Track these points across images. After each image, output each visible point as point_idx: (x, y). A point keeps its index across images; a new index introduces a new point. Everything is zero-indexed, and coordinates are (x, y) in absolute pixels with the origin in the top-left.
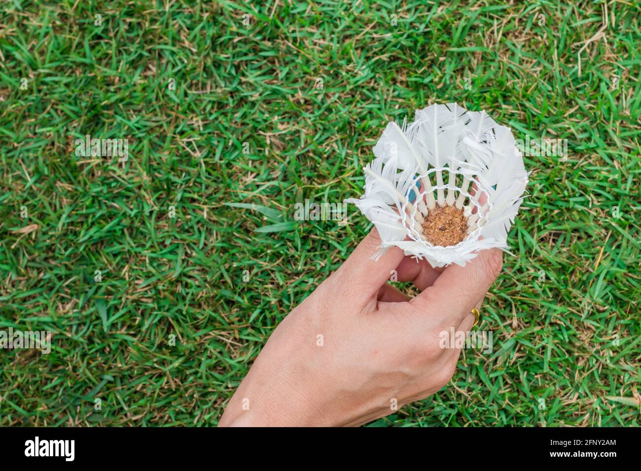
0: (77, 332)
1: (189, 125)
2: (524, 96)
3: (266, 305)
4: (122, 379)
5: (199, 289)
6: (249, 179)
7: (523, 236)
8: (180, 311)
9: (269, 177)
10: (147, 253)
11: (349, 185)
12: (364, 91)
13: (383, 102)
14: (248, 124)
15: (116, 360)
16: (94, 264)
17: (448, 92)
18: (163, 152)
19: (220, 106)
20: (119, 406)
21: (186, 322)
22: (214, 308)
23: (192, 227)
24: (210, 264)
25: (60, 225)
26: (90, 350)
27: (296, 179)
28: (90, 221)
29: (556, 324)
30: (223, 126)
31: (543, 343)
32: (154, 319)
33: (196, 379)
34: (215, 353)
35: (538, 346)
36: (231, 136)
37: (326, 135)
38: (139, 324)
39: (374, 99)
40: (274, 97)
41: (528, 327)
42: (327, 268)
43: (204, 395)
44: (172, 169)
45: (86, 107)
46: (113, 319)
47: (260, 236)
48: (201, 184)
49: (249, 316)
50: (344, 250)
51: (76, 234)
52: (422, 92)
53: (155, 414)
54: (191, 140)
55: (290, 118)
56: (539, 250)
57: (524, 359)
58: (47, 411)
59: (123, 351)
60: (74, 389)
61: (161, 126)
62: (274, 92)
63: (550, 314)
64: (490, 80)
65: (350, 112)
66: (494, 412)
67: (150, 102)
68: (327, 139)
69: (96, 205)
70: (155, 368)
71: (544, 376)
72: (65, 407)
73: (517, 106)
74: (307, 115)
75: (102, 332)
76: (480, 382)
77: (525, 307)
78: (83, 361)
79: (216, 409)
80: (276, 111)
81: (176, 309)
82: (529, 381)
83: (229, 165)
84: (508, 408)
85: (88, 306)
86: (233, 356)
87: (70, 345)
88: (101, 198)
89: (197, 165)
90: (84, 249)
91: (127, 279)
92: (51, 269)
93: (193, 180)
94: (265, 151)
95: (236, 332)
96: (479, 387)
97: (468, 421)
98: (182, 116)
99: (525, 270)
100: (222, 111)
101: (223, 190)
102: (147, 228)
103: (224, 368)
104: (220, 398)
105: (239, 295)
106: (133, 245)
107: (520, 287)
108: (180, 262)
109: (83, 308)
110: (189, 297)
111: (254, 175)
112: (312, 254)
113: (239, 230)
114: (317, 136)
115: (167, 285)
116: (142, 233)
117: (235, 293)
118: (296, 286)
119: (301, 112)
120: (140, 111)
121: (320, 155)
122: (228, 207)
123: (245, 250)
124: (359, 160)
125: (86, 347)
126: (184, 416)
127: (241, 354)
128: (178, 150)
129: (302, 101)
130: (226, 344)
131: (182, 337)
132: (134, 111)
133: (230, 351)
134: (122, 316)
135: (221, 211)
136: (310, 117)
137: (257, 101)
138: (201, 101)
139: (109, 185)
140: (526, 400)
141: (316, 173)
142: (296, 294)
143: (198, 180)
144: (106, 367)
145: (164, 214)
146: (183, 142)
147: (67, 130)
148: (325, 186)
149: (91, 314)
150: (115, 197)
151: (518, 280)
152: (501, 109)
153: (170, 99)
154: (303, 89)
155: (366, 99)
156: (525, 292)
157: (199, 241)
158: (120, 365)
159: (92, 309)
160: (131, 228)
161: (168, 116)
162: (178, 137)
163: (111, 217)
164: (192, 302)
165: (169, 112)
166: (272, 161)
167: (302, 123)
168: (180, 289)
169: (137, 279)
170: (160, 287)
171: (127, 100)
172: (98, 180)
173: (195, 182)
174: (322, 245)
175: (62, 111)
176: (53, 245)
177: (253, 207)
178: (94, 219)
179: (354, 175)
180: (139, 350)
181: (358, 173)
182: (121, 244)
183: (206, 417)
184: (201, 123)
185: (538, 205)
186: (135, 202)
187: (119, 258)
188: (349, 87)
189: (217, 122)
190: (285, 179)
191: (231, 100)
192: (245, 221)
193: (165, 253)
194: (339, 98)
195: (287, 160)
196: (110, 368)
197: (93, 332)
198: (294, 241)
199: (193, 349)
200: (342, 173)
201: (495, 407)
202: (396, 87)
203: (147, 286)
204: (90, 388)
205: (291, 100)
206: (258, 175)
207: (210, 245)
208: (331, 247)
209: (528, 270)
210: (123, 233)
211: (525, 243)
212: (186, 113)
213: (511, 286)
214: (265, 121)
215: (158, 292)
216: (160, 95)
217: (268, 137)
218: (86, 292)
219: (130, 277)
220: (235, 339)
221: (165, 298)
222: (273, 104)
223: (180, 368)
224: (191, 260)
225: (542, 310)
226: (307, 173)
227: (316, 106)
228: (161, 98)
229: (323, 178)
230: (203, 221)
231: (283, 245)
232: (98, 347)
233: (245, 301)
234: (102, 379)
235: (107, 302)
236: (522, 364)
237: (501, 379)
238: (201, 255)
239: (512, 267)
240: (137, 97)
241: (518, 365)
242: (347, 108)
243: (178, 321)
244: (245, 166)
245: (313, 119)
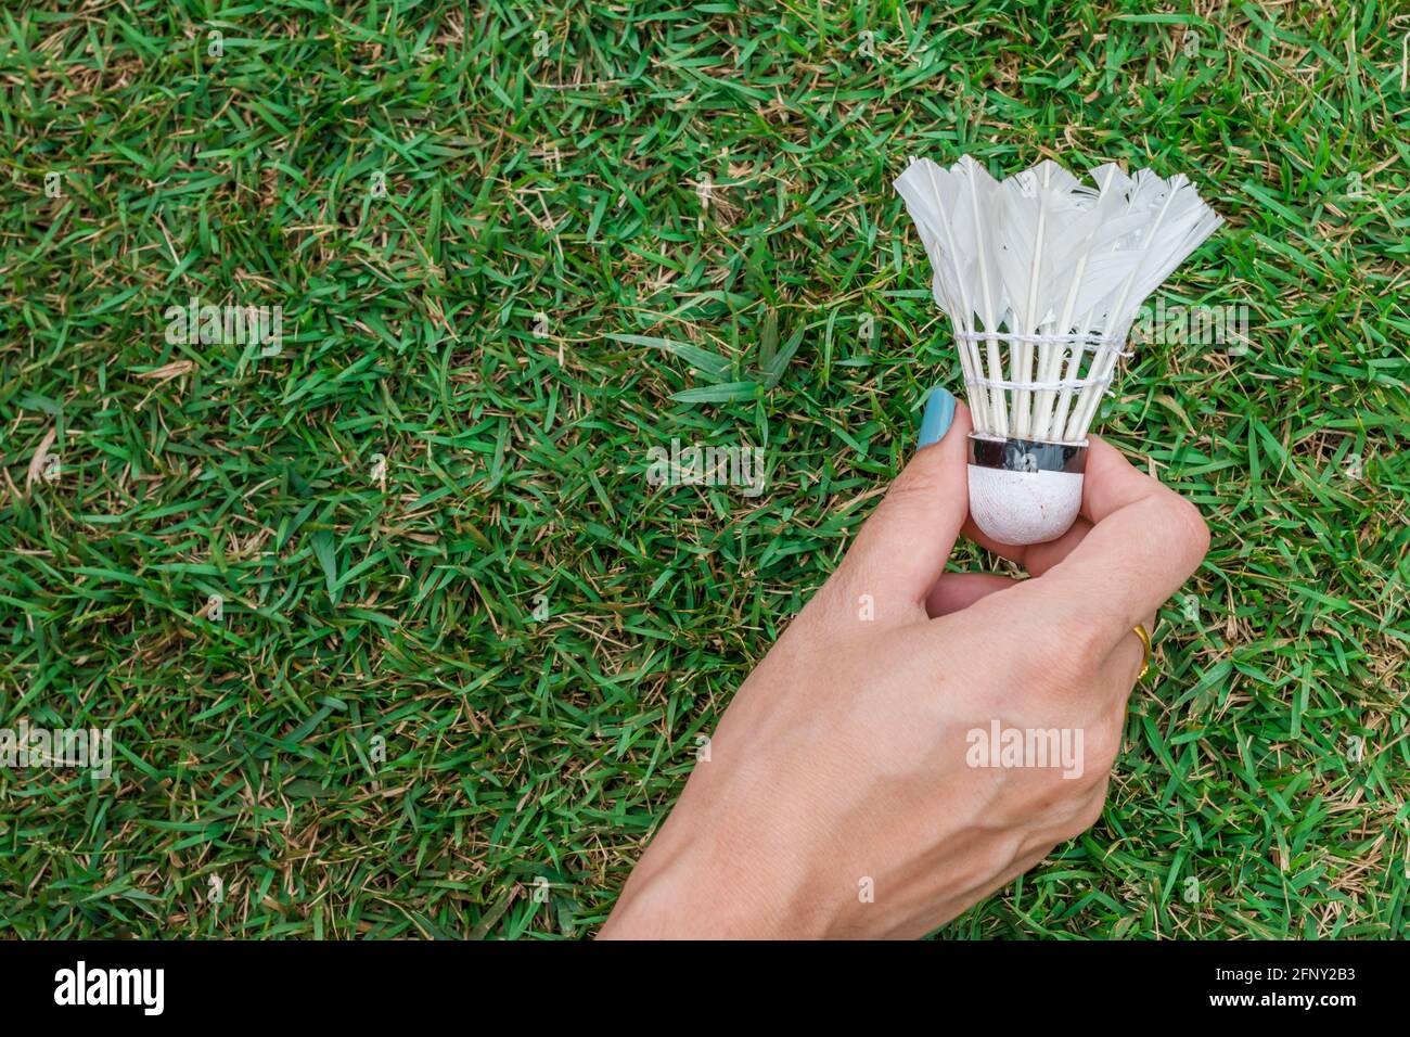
0: (269, 601)
1: (531, 158)
2: (1277, 129)
3: (684, 562)
4: (364, 706)
5: (539, 520)
6: (660, 284)
7: (1259, 437)
8: (497, 567)
9: (705, 282)
10: (429, 436)
11: (882, 307)
12: (924, 100)
13: (963, 129)
14: (662, 162)
15: (351, 665)
16: (312, 454)
17: (1110, 110)
18: (472, 215)
19: (603, 119)
20: (356, 766)
21: (510, 591)
22: (571, 563)
23: (530, 384)
24: (565, 466)
25: (242, 365)
26: (296, 640)
27: (766, 289)
28: (307, 358)
29: (1322, 633)
30: (607, 164)
31: (1293, 676)
32: (439, 581)
33: (525, 714)
34: (570, 661)
35: (1280, 682)
36: (623, 186)
37: (834, 194)
38: (405, 589)
39: (945, 120)
40: (724, 104)
41: (1259, 638)
42: (823, 487)
43: (541, 751)
44: (491, 254)
45: (307, 110)
46: (348, 576)
47: (679, 410)
48: (553, 289)
49: (648, 584)
50: (862, 450)
51: (276, 386)
52: (1051, 110)
53: (435, 787)
54: (536, 191)
55: (756, 153)
56: (1294, 471)
57: (1248, 708)
58: (199, 769)
59: (367, 647)
60: (257, 724)
61: (470, 158)
62: (724, 93)
63: (1310, 612)
64: (1203, 89)
65: (890, 147)
66: (1176, 822)
67: (449, 102)
68: (836, 203)
69: (322, 323)
70: (438, 687)
71: (1290, 747)
72: (238, 762)
73: (1261, 148)
74: (794, 148)
75: (324, 603)
76: (1149, 752)
77: (1257, 593)
78: (280, 664)
79: (565, 782)
80: (726, 136)
81: (486, 560)
82: (1256, 756)
83: (616, 250)
84: (1208, 814)
85: (296, 545)
86: (607, 670)
87: (253, 629)
88: (332, 311)
89: (546, 247)
90: (293, 421)
91: (383, 490)
92: (218, 460)
93: (535, 279)
94: (696, 223)
95: (618, 616)
96: (1146, 764)
97: (1118, 837)
98: (517, 138)
99: (1259, 513)
100: (605, 130)
101: (601, 306)
102: (430, 380)
103: (588, 696)
104: (574, 760)
105: (628, 537)
106: (398, 415)
107: (1247, 548)
108: (499, 458)
109: (284, 549)
110: (518, 537)
111: (670, 275)
112: (793, 455)
113: (631, 394)
114: (814, 197)
115: (469, 508)
116: (418, 391)
117: (620, 532)
118: (753, 523)
119: (779, 142)
120: (424, 123)
121: (819, 239)
122: (610, 343)
123: (645, 439)
124: (904, 254)
125: (288, 633)
126: (496, 795)
127: (626, 666)
128: (506, 212)
129: (784, 117)
130: (594, 643)
131: (499, 623)
132: (413, 122)
133: (601, 659)
134: (371, 570)
135: (595, 351)
136: (798, 154)
137: (685, 111)
138: (560, 107)
139: (351, 282)
140: (1249, 798)
141: (808, 278)
142: (753, 541)
143: (547, 281)
144: (330, 678)
145: (469, 352)
146: (518, 195)
147: (264, 157)
148: (828, 306)
149: (302, 563)
150: (365, 310)
151: (1243, 535)
152: (1226, 154)
153: (493, 99)
154: (787, 90)
155: (926, 118)
156: (1255, 562)
157: (544, 414)
158: (360, 677)
159: (304, 553)
160: (395, 380)
161: (487, 136)
162: (508, 184)
163: (354, 352)
164: (523, 548)
165: (490, 128)
166: (711, 247)
167: (782, 166)
168: (498, 516)
169: (406, 491)
170: (456, 512)
171: (399, 97)
172: (327, 270)
173: (540, 284)
174: (814, 436)
175: (254, 115)
176: (225, 407)
177: (666, 344)
178: (315, 357)
179: (893, 286)
180: (404, 647)
181: (901, 281)
182: (373, 413)
183: (545, 800)
184: (557, 156)
185: (1297, 371)
186: (406, 323)
187: (367, 443)
188: (889, 92)
189: (594, 155)
190: (738, 288)
191: (627, 107)
192: (648, 375)
193: (469, 438)
194: (867, 114)
195: (746, 245)
196: (338, 682)
197: (304, 602)
198: (754, 425)
199: (521, 650)
200: (866, 281)
201: (1179, 811)
202: (993, 96)
203: (424, 509)
204: (294, 723)
205: (761, 112)
206: (679, 275)
207: (568, 426)
208: (834, 443)
209: (1265, 513)
210: (378, 388)
211: (1262, 454)
212: (526, 130)
213: (1227, 546)
214: (702, 157)
215: (451, 522)
216: (472, 89)
217: (705, 189)
218: (293, 515)
219: (389, 485)
220: (615, 632)
221: (464, 534)
222: (720, 121)
223: (492, 689)
224: (523, 455)
225: (1293, 604)
226: (788, 277)
227: (816, 128)
228: (474, 96)
229: (822, 288)
230: (554, 372)
231: (728, 432)
232: (314, 635)
233: (640, 552)
234: (319, 706)
235: (338, 539)
236: (1242, 719)
237: (1194, 749)
238: (548, 446)
239: (1232, 506)
240: (420, 90)
241: (1234, 719)
242: (883, 136)
243: (490, 586)
244: (651, 255)
245: (806, 158)
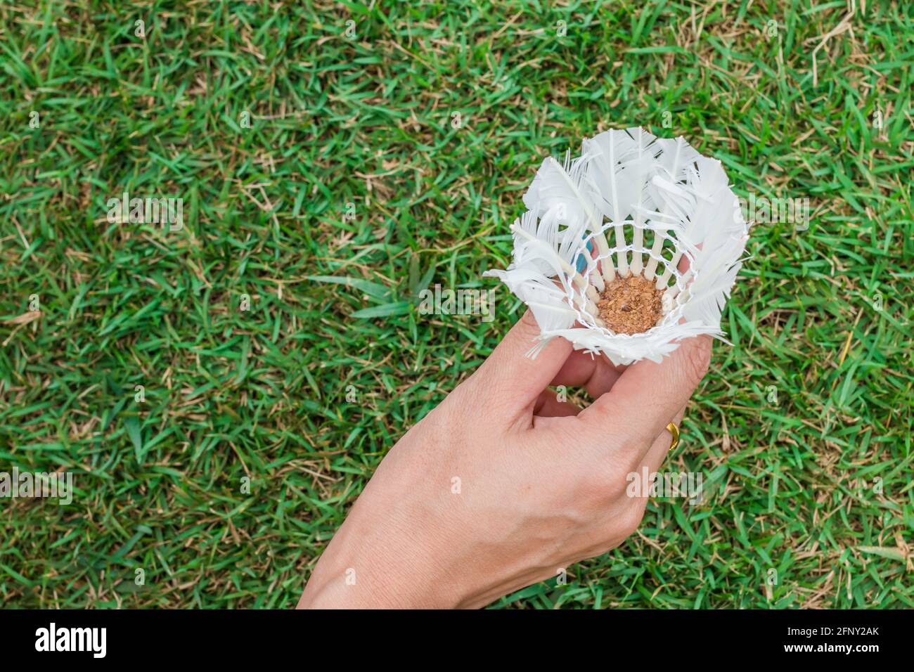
0: (98, 465)
1: (255, 165)
2: (735, 117)
3: (368, 421)
4: (165, 530)
5: (273, 401)
6: (343, 241)
7: (736, 318)
8: (246, 432)
9: (372, 238)
10: (197, 350)
11: (486, 247)
12: (507, 112)
13: (533, 129)
14: (340, 162)
15: (155, 503)
16: (122, 367)
17: (627, 111)
18: (219, 203)
19: (301, 136)
20: (160, 570)
21: (254, 448)
22: (294, 428)
23: (261, 312)
24: (288, 364)
25: (72, 312)
26: (117, 489)
27: (410, 240)
28: (115, 304)
29: (785, 443)
30: (305, 166)
31: (767, 471)
32: (208, 444)
33: (269, 529)
34: (298, 492)
35: (760, 475)
36: (315, 179)
37: (452, 176)
38: (187, 451)
39: (521, 124)
40: (377, 122)
41: (745, 448)
42: (456, 367)
43: (282, 552)
44: (232, 229)
45: (107, 142)
46: (150, 445)
47: (360, 323)
48: (273, 249)
49: (345, 438)
50: (479, 341)
51: (95, 324)
52: (588, 112)
53: (213, 580)
54: (258, 186)
55: (400, 152)
56: (759, 338)
57: (740, 494)
58: (58, 578)
59: (165, 491)
60: (94, 547)
61: (215, 167)
62: (377, 115)
63: (776, 429)
64: (686, 94)
65: (486, 143)
66: (698, 572)
67: (199, 132)
68: (453, 182)
69: (124, 281)
70: (212, 515)
71: (769, 518)
72: (83, 572)
73: (725, 130)
74: (425, 148)
75: (134, 464)
76: (677, 527)
77: (740, 419)
78: (108, 506)
79: (299, 572)
80: (380, 143)
81: (238, 429)
82: (747, 525)
83: (313, 222)
84: (718, 565)
85: (115, 426)
86: (322, 495)
87: (89, 483)
88: (130, 272)
89: (267, 222)
90: (108, 345)
91: (170, 387)
92: (61, 374)
93: (262, 244)
94: (364, 200)
95: (327, 461)
96: (676, 535)
97: (660, 584)
98: (245, 152)
99: (739, 366)
100: (303, 144)
101: (305, 258)
102: (197, 314)
103: (311, 513)
104: (304, 556)
105: (331, 408)
106: (177, 338)
107: (733, 390)
108: (245, 362)
109: (107, 430)
110: (258, 412)
111: (349, 235)
112: (434, 348)
113: (328, 314)
114: (439, 179)
115: (226, 395)
116: (189, 321)
117: (324, 405)
118: (412, 394)
119: (415, 144)
120: (184, 146)
121: (444, 205)
122: (312, 283)
123: (338, 343)
124: (499, 212)
125: (112, 486)
126: (254, 583)
127: (335, 492)
128: (240, 202)
129: (417, 128)
130: (312, 479)
131: (250, 469)
132: (177, 146)
133: (318, 489)
134: (164, 440)
135: (302, 288)
136: (427, 152)
137: (353, 128)
138: (272, 130)
139: (141, 252)
140: (743, 553)
141: (438, 232)
142: (412, 406)
143: (269, 244)
144: (141, 513)
145: (221, 293)
146: (247, 190)
147: (81, 175)
148: (450, 249)
149: (119, 438)
150: (152, 270)
151: (730, 381)
152: (703, 135)
153: (228, 128)
154: (418, 111)
155: (508, 123)
156: (739, 398)
157: (272, 330)
158: (160, 511)
159: (120, 432)
160: (173, 314)
161: (225, 152)
162: (239, 182)
163: (145, 298)
164: (262, 419)
165: (227, 147)
166: (375, 215)
167: (418, 160)
168: (245, 400)
169: (184, 387)
170: (217, 398)
171: (166, 130)
172: (126, 246)
173: (265, 246)
174: (448, 335)
175: (73, 148)
176: (63, 339)
177: (348, 281)
178: (121, 302)
179: (493, 234)
180: (188, 489)
181: (498, 231)
182: (160, 337)
183: (286, 584)
184: (272, 162)
185: (757, 272)
186: (179, 276)
187: (157, 358)
188: (484, 107)
189: (295, 160)
190: (394, 240)
191: (315, 128)
192: (338, 301)
193: (223, 350)
194: (471, 122)
195: (397, 213)
196: (147, 515)
197: (122, 464)
198: (408, 330)
199: (265, 487)
200: (475, 231)
201: (699, 564)
202: (551, 106)
203: (198, 397)
204: (119, 544)
205: (402, 126)
206: (355, 235)
207: (288, 337)
208: (461, 338)
209: (744, 366)
210: (163, 321)
211: (739, 328)
212: (250, 147)
213: (721, 389)
214: (365, 157)
215: (215, 405)
216: (214, 122)
217: (369, 180)
218: (111, 407)
219: (173, 384)
220: (325, 471)
221: (224, 413)
222: (375, 133)
223: (247, 513)
224: (262, 359)
225: (765, 424)
226: (425, 232)
227: (437, 135)
228: (215, 127)
229: (448, 238)
230: (277, 303)
231: (392, 336)
232: (128, 485)
233: (338, 417)
234: (135, 532)
235: (141, 420)
236: (737, 501)
237: (706, 524)
238: (275, 352)
239: (722, 363)
240: (180, 125)
241: (731, 502)
242: (482, 137)
243: (242, 446)
244: (336, 223)
245: (433, 153)
